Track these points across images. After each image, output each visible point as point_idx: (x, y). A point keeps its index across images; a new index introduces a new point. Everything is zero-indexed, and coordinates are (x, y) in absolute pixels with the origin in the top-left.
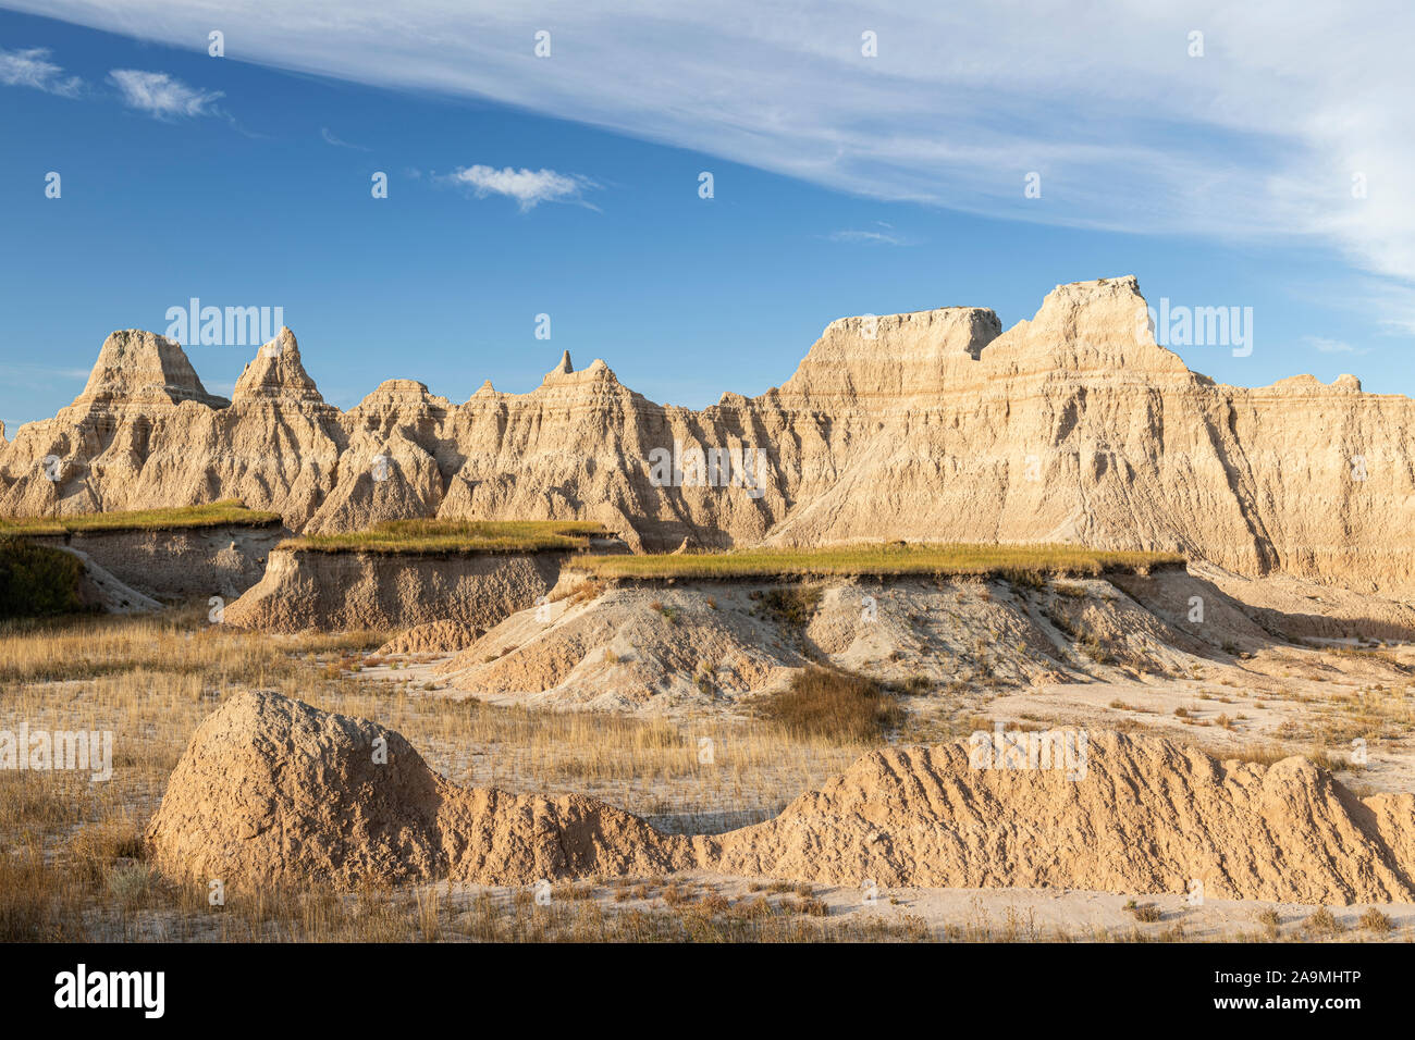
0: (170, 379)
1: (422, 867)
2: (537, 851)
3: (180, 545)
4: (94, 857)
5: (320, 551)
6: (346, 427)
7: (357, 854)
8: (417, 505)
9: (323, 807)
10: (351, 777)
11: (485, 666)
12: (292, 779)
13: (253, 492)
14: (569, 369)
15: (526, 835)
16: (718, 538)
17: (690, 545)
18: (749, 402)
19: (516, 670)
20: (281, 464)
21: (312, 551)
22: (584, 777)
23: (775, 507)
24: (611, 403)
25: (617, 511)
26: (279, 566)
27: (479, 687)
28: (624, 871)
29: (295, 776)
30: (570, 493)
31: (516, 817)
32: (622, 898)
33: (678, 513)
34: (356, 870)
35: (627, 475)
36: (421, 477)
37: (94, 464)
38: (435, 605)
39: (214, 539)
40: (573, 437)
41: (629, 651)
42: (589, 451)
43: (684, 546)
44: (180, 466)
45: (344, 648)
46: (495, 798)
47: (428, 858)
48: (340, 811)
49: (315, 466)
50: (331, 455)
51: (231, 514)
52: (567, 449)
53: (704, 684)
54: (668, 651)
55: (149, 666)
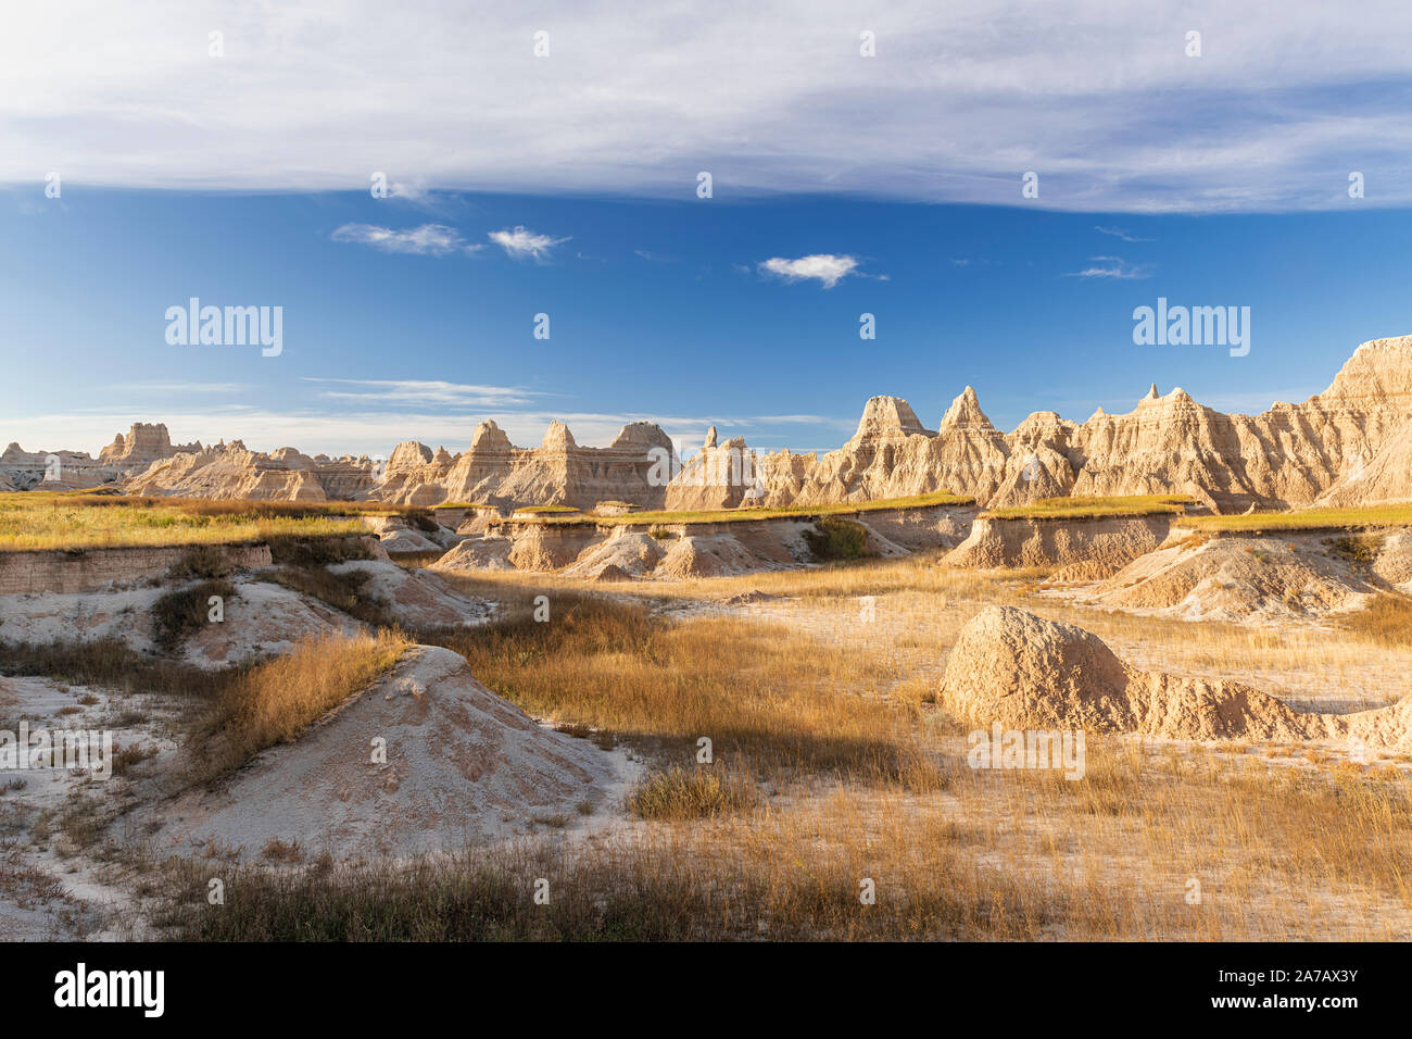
0: (903, 422)
1: (1118, 723)
2: (1201, 718)
3: (917, 518)
4: (910, 701)
5: (1004, 519)
6: (1009, 444)
7: (1073, 711)
8: (1058, 488)
9: (1049, 679)
10: (1065, 662)
11: (1124, 590)
12: (1028, 661)
13: (955, 485)
14: (1156, 396)
15: (1192, 705)
16: (1276, 502)
17: (1256, 507)
18: (1295, 407)
19: (1148, 592)
20: (970, 468)
21: (999, 519)
22: (1216, 666)
23: (1321, 479)
24: (1189, 416)
25: (1198, 487)
26: (979, 529)
27: (1123, 604)
28: (1269, 736)
29: (1029, 659)
30: (1163, 476)
31: (1184, 694)
32: (1273, 755)
33: (1244, 487)
34: (1073, 721)
35: (1203, 462)
36: (1059, 471)
37: (864, 473)
38: (1080, 551)
39: (936, 514)
40: (1162, 440)
41: (1231, 581)
42: (1175, 448)
43: (1252, 509)
44: (913, 473)
45: (1025, 578)
46: (1166, 680)
47: (1122, 717)
48: (1060, 682)
49: (991, 468)
50: (1001, 460)
51: (946, 499)
52: (1158, 448)
53: (1291, 603)
54: (1261, 581)
55: (913, 588)
